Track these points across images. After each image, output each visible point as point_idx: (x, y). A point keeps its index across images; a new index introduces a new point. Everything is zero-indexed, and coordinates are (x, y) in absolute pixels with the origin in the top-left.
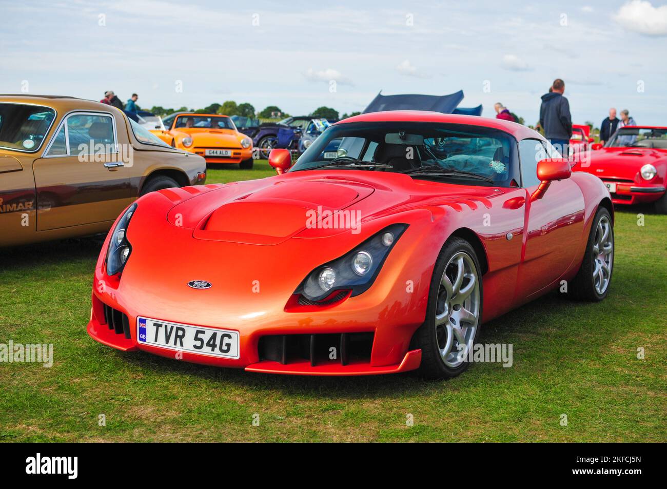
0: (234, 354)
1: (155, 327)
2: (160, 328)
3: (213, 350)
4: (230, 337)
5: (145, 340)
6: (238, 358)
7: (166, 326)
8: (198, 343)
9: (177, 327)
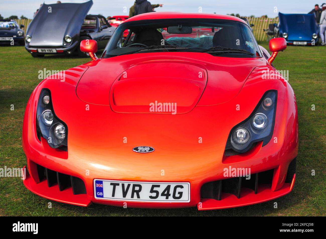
0: (186, 198)
1: (112, 186)
2: (117, 186)
3: (167, 198)
4: (182, 187)
5: (102, 196)
6: (189, 201)
7: (123, 185)
8: (154, 195)
9: (134, 185)
